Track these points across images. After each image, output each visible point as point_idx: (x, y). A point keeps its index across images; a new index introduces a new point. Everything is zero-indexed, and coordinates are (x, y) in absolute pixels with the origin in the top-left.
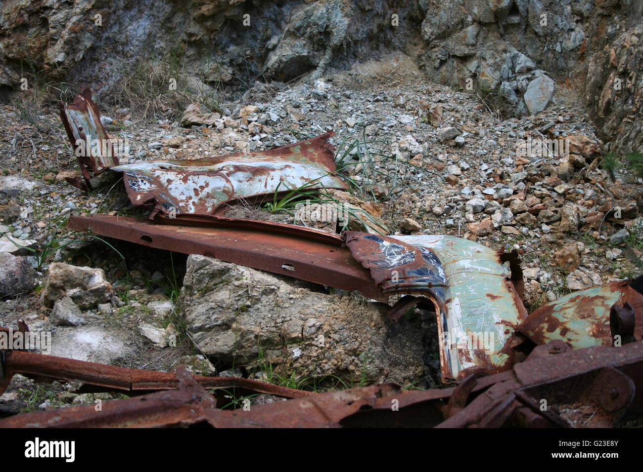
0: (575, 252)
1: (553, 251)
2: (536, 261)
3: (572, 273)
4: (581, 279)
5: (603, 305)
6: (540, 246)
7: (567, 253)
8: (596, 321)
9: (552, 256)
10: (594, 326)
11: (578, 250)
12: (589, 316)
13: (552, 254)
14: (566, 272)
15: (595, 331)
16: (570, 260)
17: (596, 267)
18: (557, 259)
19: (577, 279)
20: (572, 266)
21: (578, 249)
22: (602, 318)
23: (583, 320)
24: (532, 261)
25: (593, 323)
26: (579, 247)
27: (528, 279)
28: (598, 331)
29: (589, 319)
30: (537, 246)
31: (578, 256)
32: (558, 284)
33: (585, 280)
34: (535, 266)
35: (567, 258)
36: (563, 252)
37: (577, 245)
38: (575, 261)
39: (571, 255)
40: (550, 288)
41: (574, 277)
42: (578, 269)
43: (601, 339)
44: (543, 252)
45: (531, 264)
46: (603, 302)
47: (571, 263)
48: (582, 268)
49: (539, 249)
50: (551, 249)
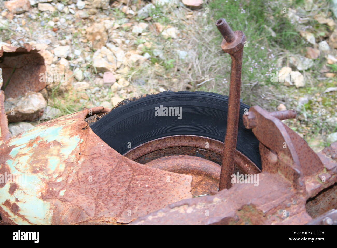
0: (102, 30)
1: (85, 27)
2: (68, 38)
3: (99, 50)
4: (106, 57)
5: (58, 155)
6: (74, 23)
7: (96, 30)
8: (47, 178)
9: (84, 32)
10: (44, 185)
11: (105, 29)
12: (41, 170)
13: (85, 30)
14: (94, 49)
15: (44, 191)
16: (98, 37)
17: (123, 43)
18: (88, 36)
19: (103, 57)
20: (100, 43)
21: (105, 27)
22: (54, 173)
23: (34, 175)
24: (65, 38)
25: (44, 180)
26: (106, 25)
27: (58, 58)
28: (48, 191)
29: (40, 175)
30: (70, 22)
31: (105, 33)
32: (86, 61)
33: (110, 58)
34: (67, 44)
35: (96, 36)
36: (93, 30)
37: (104, 23)
38: (102, 38)
39: (99, 33)
40: (78, 66)
41: (100, 55)
42: (105, 46)
43: (49, 203)
44: (76, 29)
45: (63, 42)
46: (59, 150)
47: (99, 40)
48: (109, 45)
49: (72, 26)
50: (84, 25)
